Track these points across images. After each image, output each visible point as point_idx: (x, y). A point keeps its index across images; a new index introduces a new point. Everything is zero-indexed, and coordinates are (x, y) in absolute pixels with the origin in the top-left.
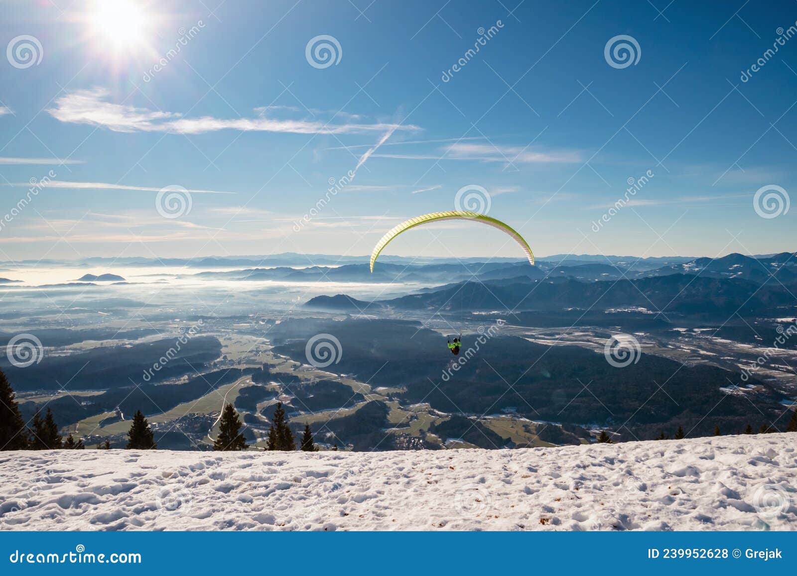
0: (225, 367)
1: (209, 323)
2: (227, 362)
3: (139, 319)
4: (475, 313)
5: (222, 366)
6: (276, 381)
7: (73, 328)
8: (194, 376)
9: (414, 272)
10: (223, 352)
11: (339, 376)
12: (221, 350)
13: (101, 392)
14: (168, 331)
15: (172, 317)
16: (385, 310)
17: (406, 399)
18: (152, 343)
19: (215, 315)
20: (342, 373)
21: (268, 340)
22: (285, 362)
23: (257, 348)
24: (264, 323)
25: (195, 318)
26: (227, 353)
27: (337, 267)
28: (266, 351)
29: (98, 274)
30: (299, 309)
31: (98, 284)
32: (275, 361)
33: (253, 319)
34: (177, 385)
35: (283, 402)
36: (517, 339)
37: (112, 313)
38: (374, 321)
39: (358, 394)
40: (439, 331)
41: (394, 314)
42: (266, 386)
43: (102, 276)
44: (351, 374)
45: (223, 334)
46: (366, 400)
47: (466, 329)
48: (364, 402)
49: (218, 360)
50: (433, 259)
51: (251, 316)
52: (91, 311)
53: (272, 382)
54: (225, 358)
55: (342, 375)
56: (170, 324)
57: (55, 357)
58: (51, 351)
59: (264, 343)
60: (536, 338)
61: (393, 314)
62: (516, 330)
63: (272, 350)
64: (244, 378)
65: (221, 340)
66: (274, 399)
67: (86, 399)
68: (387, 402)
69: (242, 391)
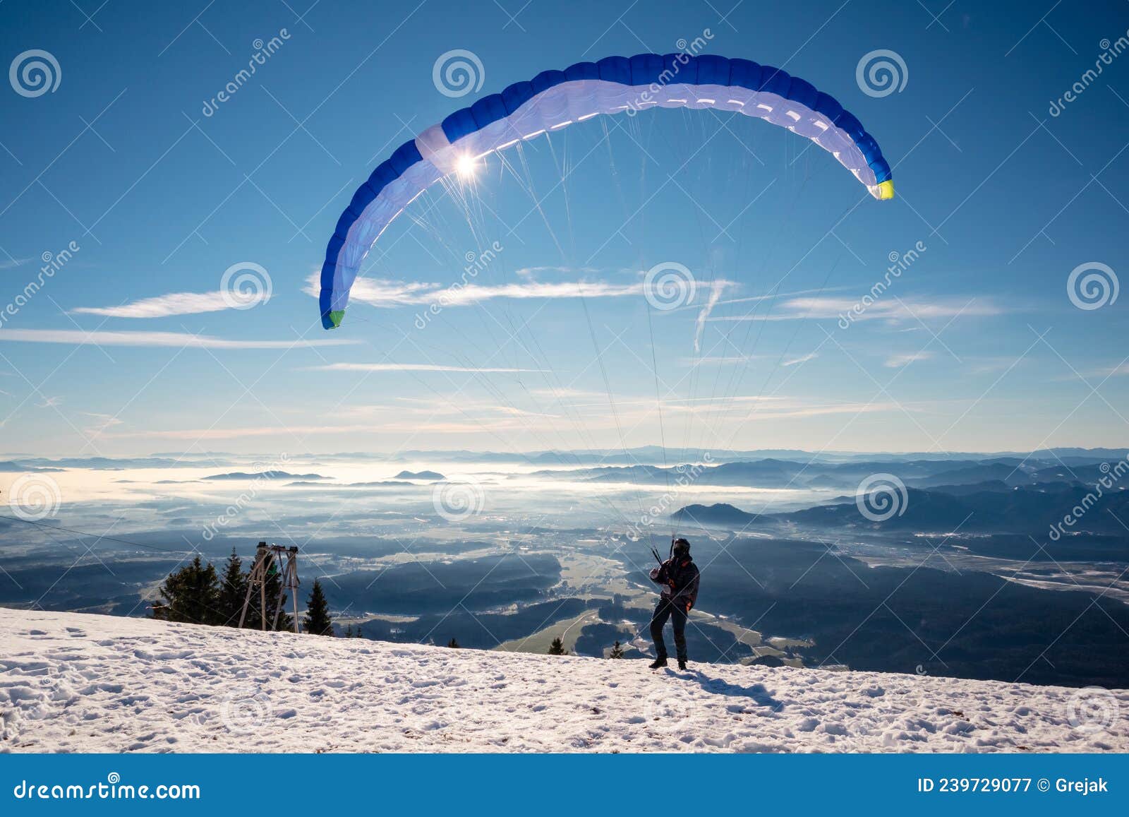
0: (564, 597)
1: (547, 538)
2: (567, 589)
3: (460, 529)
4: (919, 535)
5: (561, 595)
6: (631, 619)
7: (385, 537)
8: (525, 605)
9: (827, 474)
10: (562, 575)
11: (717, 617)
12: (561, 573)
13: (414, 619)
14: (495, 545)
15: (501, 528)
16: (784, 527)
17: (813, 657)
18: (476, 559)
19: (553, 527)
20: (722, 614)
21: (621, 563)
22: (643, 594)
23: (606, 573)
24: (617, 540)
25: (528, 530)
26: (568, 578)
27: (715, 465)
28: (618, 577)
29: (415, 472)
30: (665, 522)
31: (415, 483)
32: (630, 592)
33: (602, 533)
34: (504, 616)
35: (640, 649)
36: (985, 575)
37: (429, 520)
38: (766, 542)
39: (743, 645)
40: (862, 559)
41: (797, 533)
42: (617, 625)
43: (420, 473)
44: (734, 615)
45: (564, 552)
46: (754, 655)
47: (905, 559)
48: (752, 657)
49: (557, 586)
50: (853, 455)
51: (600, 529)
52: (407, 517)
53: (625, 621)
54: (565, 583)
55: (721, 616)
56: (498, 537)
57: (364, 571)
58: (360, 563)
59: (616, 567)
60: (1018, 577)
61: (795, 533)
62: (984, 563)
63: (626, 577)
64: (588, 612)
65: (561, 561)
66: (627, 643)
67: (396, 625)
68: (785, 659)
69: (586, 629)
